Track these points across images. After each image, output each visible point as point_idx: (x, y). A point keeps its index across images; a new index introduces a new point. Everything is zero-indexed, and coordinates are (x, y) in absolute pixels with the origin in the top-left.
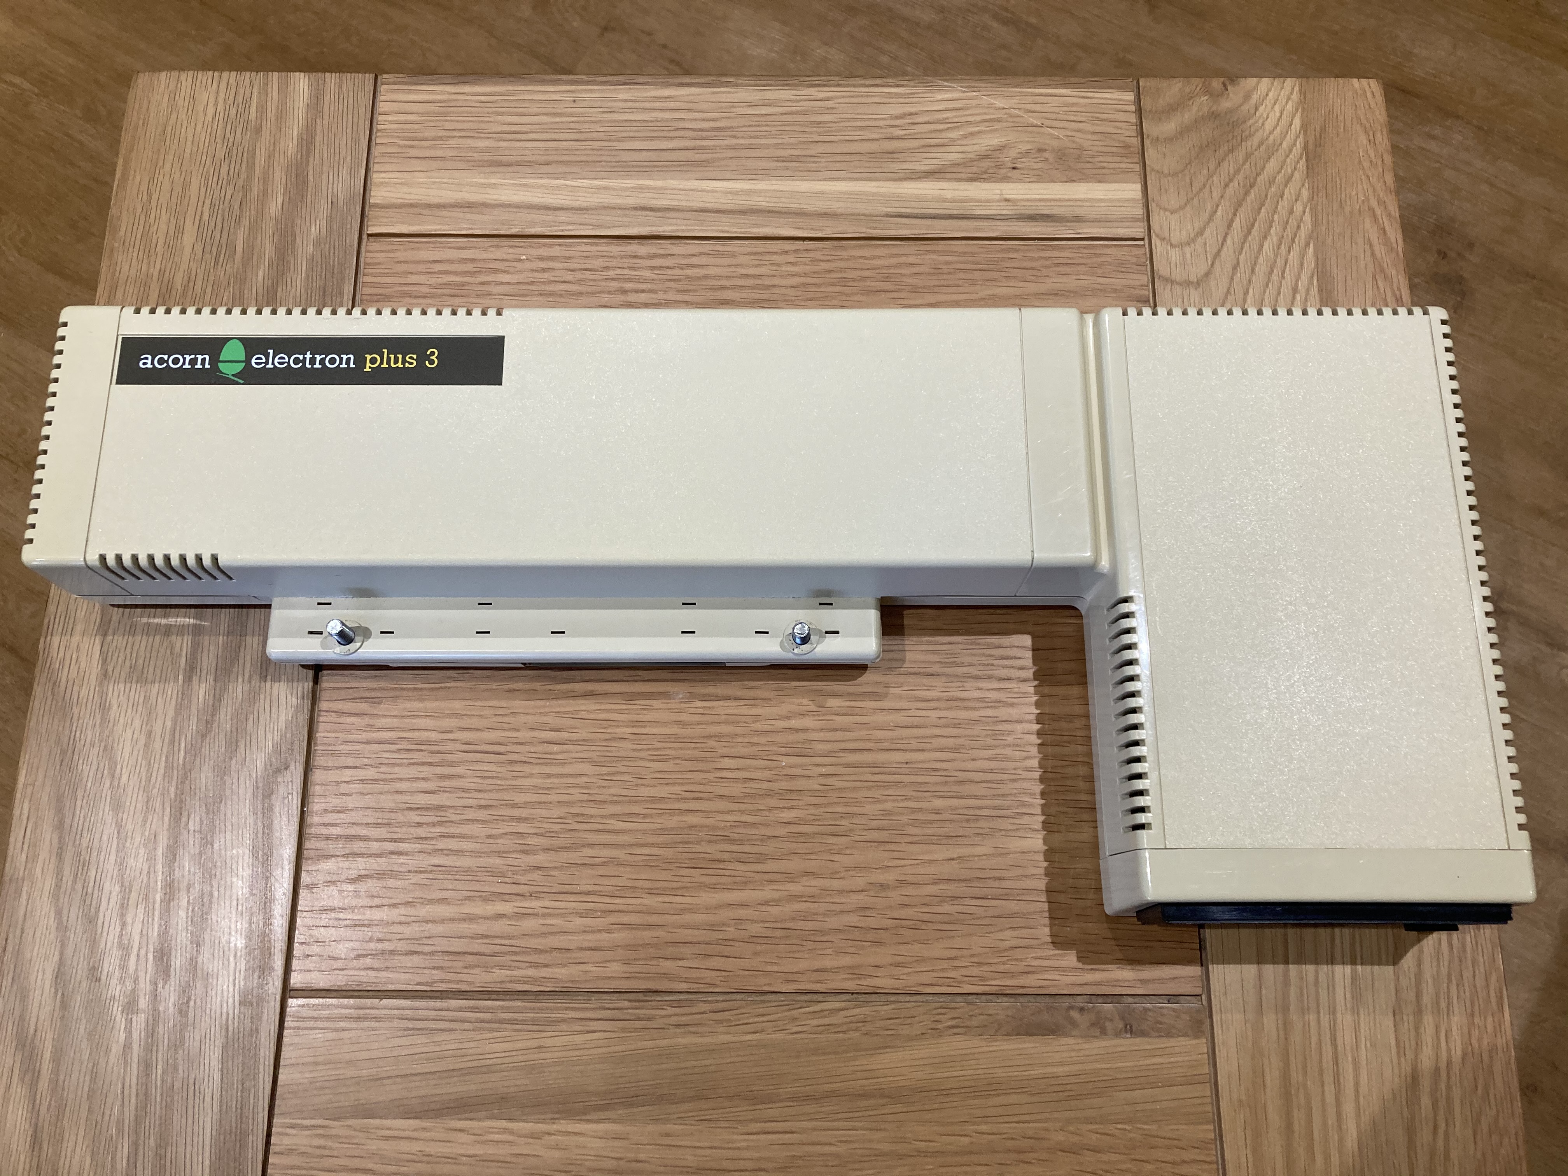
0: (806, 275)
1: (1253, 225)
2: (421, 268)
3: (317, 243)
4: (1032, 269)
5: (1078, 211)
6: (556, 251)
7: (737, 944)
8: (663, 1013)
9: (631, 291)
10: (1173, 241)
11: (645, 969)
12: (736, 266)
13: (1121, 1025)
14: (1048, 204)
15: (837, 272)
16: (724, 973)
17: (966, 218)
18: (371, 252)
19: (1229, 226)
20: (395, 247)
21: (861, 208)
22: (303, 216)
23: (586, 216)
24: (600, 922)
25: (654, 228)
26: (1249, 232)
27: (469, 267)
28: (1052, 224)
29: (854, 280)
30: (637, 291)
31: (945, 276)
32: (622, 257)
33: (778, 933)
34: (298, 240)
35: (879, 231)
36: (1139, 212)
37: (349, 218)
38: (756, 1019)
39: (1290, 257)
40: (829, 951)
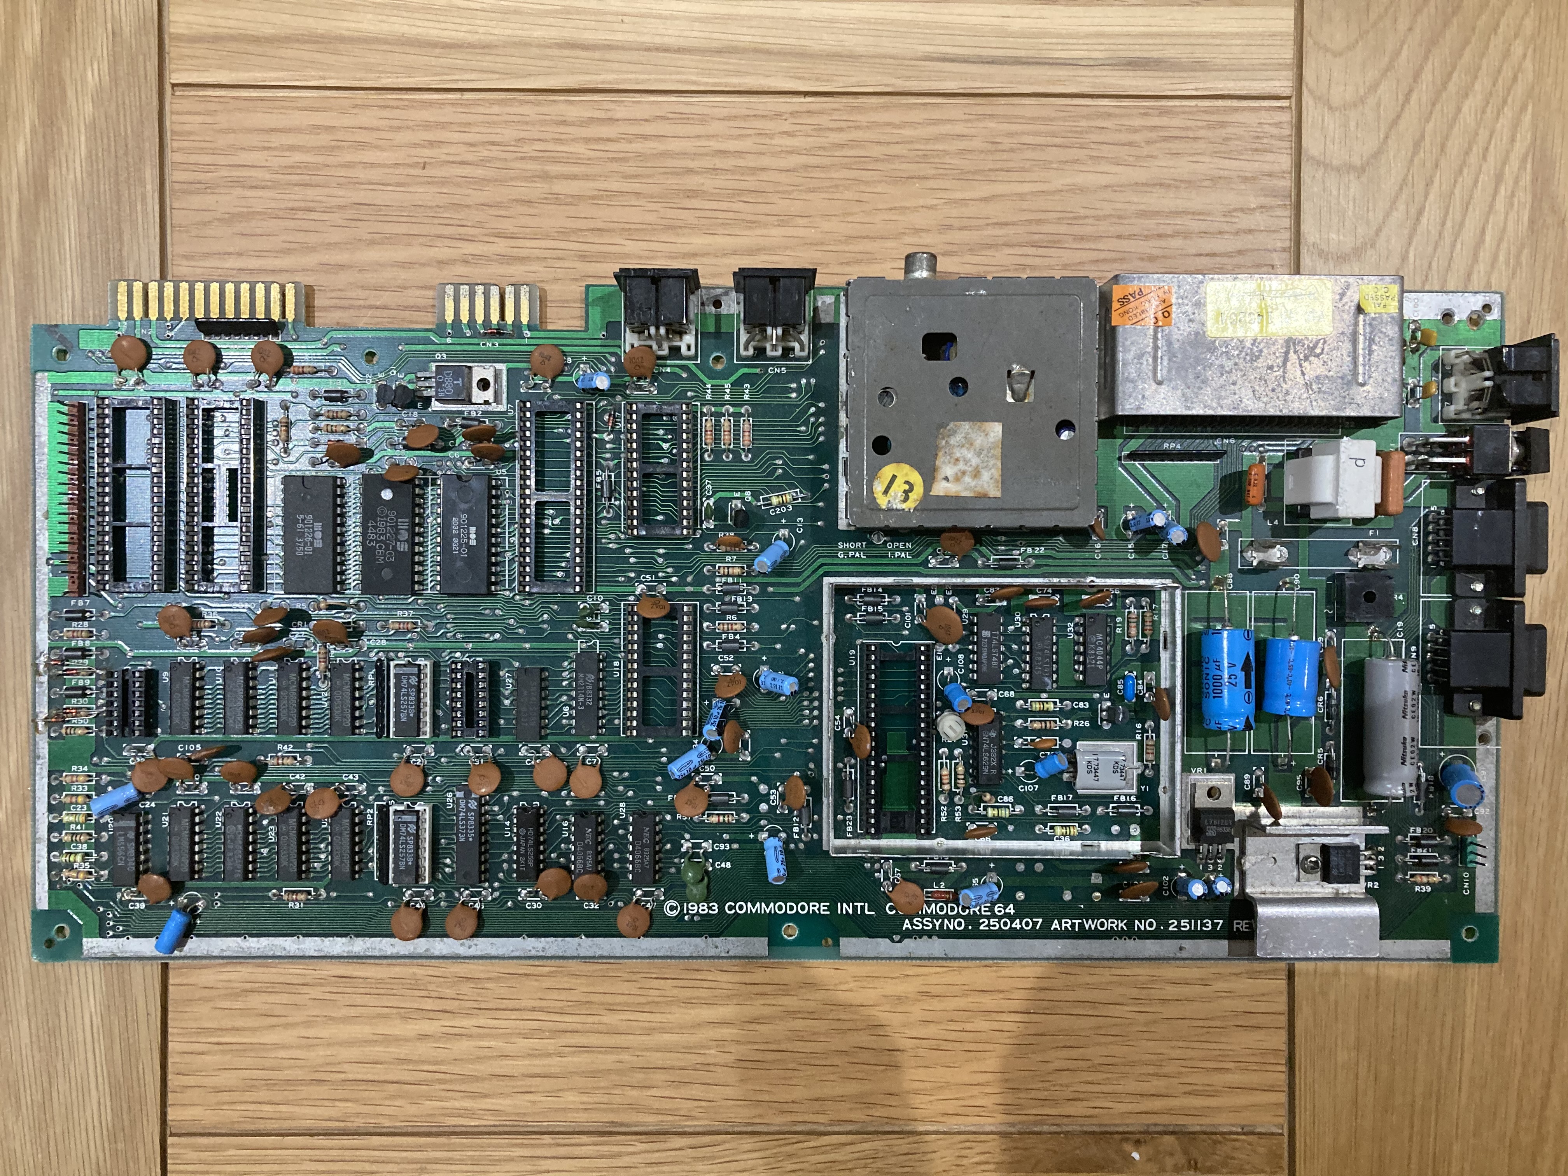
0: (808, 152)
1: (1450, 75)
2: (255, 140)
3: (98, 101)
4: (1130, 144)
5: (1200, 54)
6: (447, 115)
7: (719, 1069)
8: (631, 1149)
9: (557, 177)
10: (1336, 101)
11: (605, 1099)
12: (709, 137)
13: (1183, 1161)
14: (1158, 41)
15: (852, 147)
16: (703, 1104)
17: (1038, 63)
18: (178, 113)
19: (1416, 76)
20: (212, 106)
21: (888, 46)
22: (73, 53)
23: (488, 58)
24: (550, 1044)
25: (588, 78)
26: (1444, 85)
27: (324, 139)
28: (1161, 74)
29: (877, 160)
30: (567, 177)
31: (1005, 156)
32: (543, 123)
33: (770, 1056)
34: (70, 93)
35: (915, 83)
36: (1288, 54)
37: (141, 58)
38: (745, 1156)
39: (1499, 126)
40: (832, 1077)
